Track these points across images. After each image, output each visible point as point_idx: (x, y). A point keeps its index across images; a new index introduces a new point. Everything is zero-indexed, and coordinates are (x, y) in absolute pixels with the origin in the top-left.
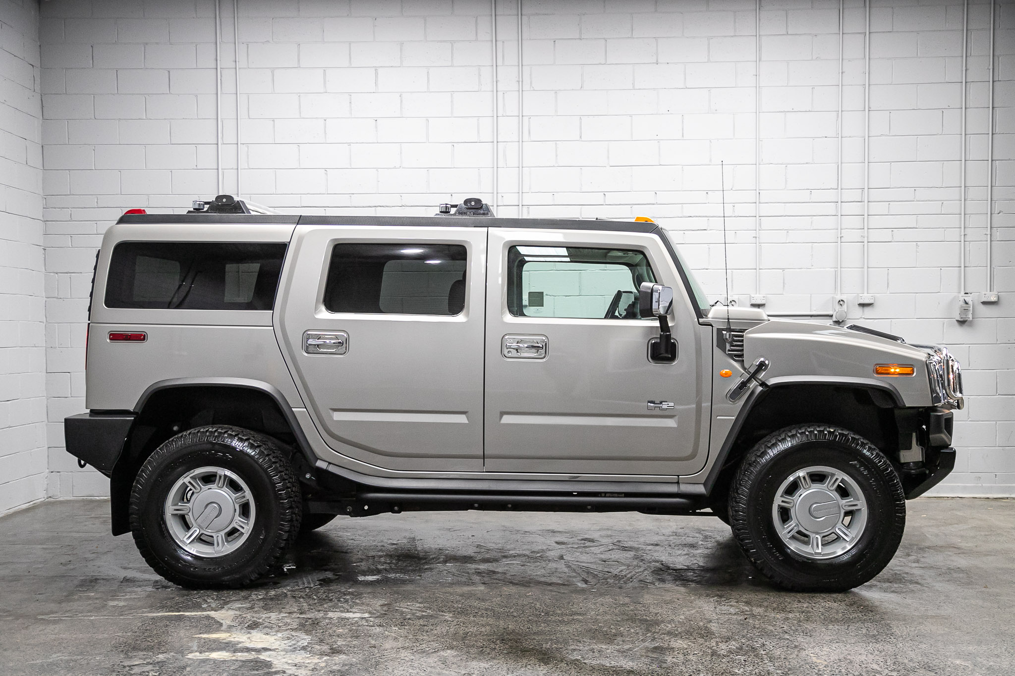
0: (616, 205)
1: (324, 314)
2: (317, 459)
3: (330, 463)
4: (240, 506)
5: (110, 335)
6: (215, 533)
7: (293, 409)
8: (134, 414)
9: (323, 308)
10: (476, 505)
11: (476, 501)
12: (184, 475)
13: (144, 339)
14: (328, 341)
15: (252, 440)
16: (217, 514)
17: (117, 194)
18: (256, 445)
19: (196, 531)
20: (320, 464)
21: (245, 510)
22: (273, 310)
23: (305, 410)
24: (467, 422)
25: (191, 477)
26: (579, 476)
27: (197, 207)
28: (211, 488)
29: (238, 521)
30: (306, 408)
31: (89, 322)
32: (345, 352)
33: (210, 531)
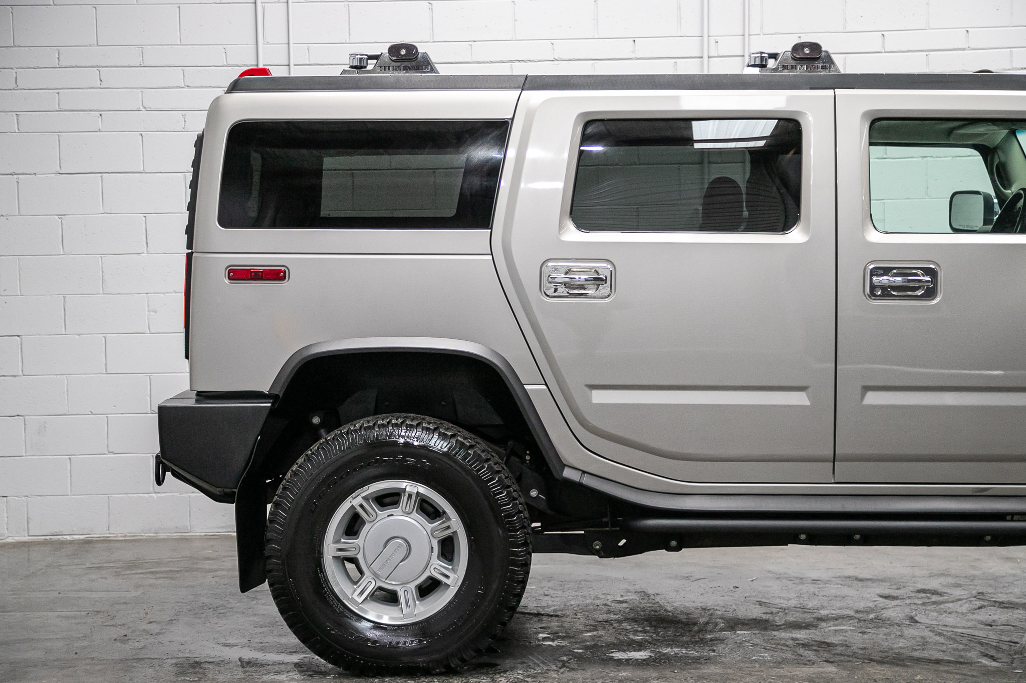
0: (902, 52)
1: (573, 234)
2: (564, 466)
3: (584, 472)
4: (439, 542)
5: (230, 272)
6: (401, 586)
7: (526, 387)
8: (270, 398)
9: (571, 226)
10: (803, 537)
11: (802, 530)
12: (353, 495)
13: (284, 278)
14: (577, 277)
15: (461, 436)
16: (403, 556)
17: (90, 46)
18: (468, 444)
19: (369, 584)
20: (568, 473)
21: (447, 548)
22: (491, 228)
23: (545, 387)
24: (808, 403)
25: (363, 498)
26: (989, 489)
27: (357, 63)
28: (392, 515)
29: (437, 567)
30: (546, 384)
31: (190, 251)
32: (609, 296)
33: (393, 583)
